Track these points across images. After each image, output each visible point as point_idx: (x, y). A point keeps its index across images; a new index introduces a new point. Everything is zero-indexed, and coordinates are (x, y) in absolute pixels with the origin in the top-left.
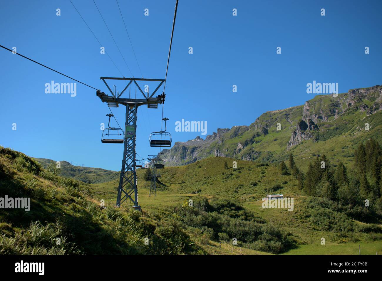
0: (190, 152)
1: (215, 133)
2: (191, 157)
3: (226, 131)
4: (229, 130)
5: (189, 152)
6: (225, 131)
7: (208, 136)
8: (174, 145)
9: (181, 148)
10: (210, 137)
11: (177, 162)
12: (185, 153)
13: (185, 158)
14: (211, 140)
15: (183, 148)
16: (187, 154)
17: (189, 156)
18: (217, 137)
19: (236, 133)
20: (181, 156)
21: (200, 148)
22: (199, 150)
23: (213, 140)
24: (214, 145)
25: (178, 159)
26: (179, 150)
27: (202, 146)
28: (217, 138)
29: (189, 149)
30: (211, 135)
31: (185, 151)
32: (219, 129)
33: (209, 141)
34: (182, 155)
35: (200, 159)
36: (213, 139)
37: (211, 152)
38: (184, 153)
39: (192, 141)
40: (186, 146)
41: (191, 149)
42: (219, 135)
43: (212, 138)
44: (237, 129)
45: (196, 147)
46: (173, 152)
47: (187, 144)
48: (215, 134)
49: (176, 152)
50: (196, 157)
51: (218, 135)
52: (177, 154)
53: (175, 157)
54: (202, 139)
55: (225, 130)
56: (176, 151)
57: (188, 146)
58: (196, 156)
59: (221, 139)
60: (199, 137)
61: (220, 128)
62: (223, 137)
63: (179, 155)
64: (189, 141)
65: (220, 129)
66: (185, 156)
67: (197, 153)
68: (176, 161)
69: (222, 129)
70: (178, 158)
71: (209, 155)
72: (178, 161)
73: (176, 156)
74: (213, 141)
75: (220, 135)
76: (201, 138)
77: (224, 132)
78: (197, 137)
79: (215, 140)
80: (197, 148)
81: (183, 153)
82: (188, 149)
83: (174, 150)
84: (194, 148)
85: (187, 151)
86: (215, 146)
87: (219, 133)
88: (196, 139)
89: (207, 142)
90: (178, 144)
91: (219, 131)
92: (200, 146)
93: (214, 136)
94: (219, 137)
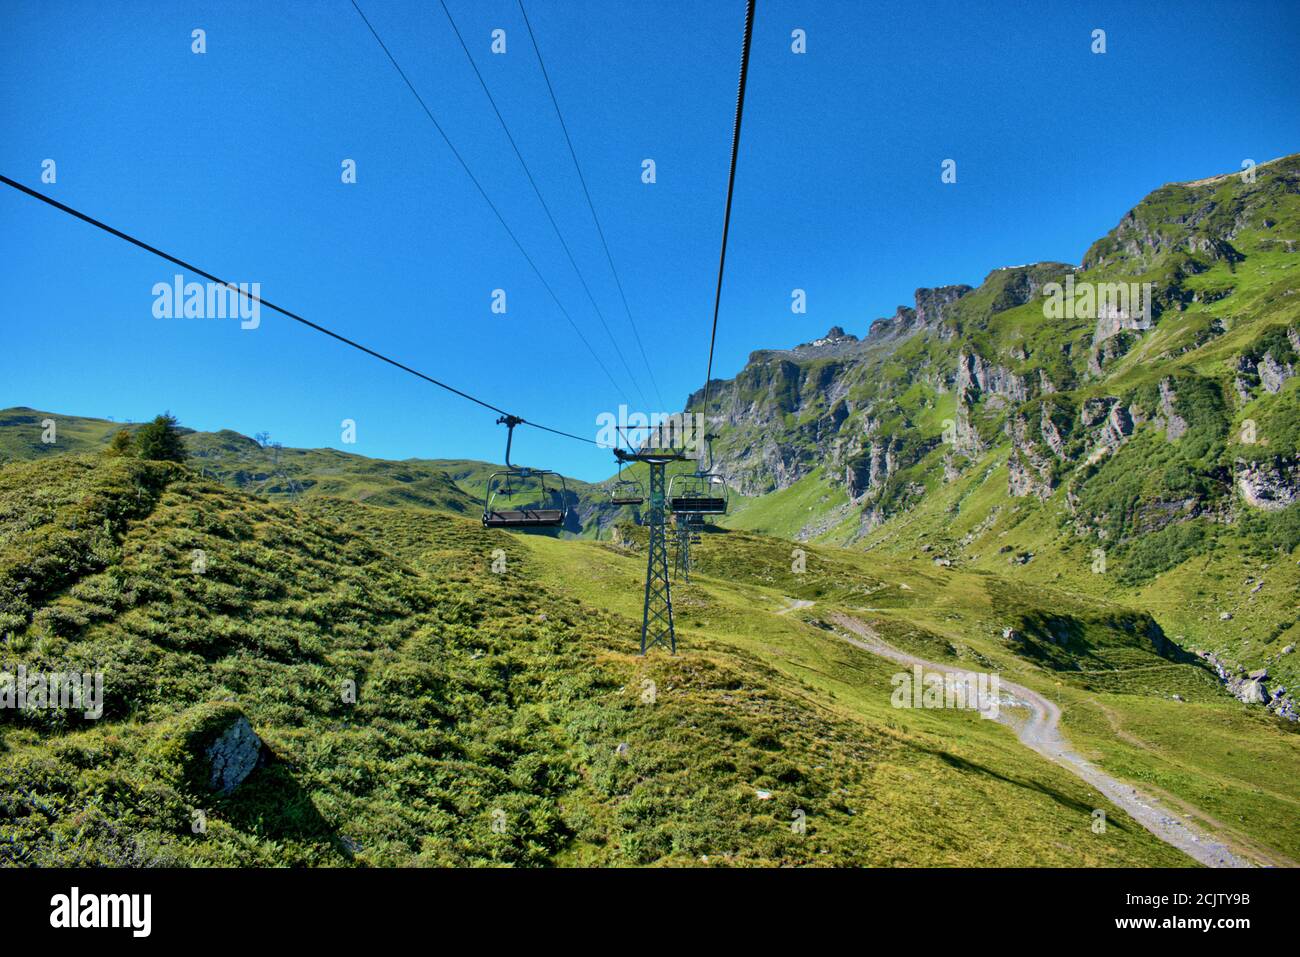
0: (813, 384)
1: (903, 311)
2: (821, 400)
3: (955, 294)
4: (968, 288)
5: (809, 383)
6: (950, 294)
7: (875, 323)
8: (748, 360)
9: (780, 370)
10: (886, 324)
11: (765, 425)
12: (796, 387)
13: (795, 406)
14: (891, 336)
15: (784, 370)
16: (803, 392)
17: (811, 400)
18: (917, 324)
19: (1014, 293)
20: (778, 399)
21: (855, 366)
22: (852, 373)
23: (898, 335)
25: (767, 414)
26: (769, 380)
27: (861, 359)
28: (919, 328)
29: (811, 372)
31: (796, 381)
32: (923, 293)
33: (884, 342)
34: (784, 396)
35: (866, 406)
36: (897, 330)
37: (911, 377)
38: (793, 390)
39: (815, 344)
40: (797, 363)
41: (819, 372)
42: (927, 315)
43: (893, 329)
44: (1013, 276)
45: (839, 361)
46: (745, 389)
47: (799, 357)
48: (909, 313)
49: (758, 386)
50: (843, 402)
51: (921, 313)
52: (761, 395)
53: (753, 407)
54: (853, 338)
55: (949, 291)
56: (758, 382)
57: (804, 363)
58: (841, 397)
59: (951, 321)
60: (839, 332)
61: (926, 287)
62: (955, 314)
63: (772, 396)
64: (802, 345)
65: (925, 290)
66: (798, 400)
67: (844, 387)
68: (762, 422)
69: (937, 289)
70: (766, 406)
71: (906, 389)
72: (767, 421)
73: (761, 403)
74: (902, 338)
75: (930, 312)
76: (847, 332)
77: (947, 299)
78: (833, 330)
79: (910, 335)
80: (842, 365)
81: (788, 389)
82: (805, 374)
83: (749, 381)
84: (829, 368)
85: (800, 378)
87: (924, 305)
88: (827, 337)
89: (875, 346)
90: (764, 356)
91: (925, 299)
92: (851, 359)
93: (900, 320)
94: (925, 320)
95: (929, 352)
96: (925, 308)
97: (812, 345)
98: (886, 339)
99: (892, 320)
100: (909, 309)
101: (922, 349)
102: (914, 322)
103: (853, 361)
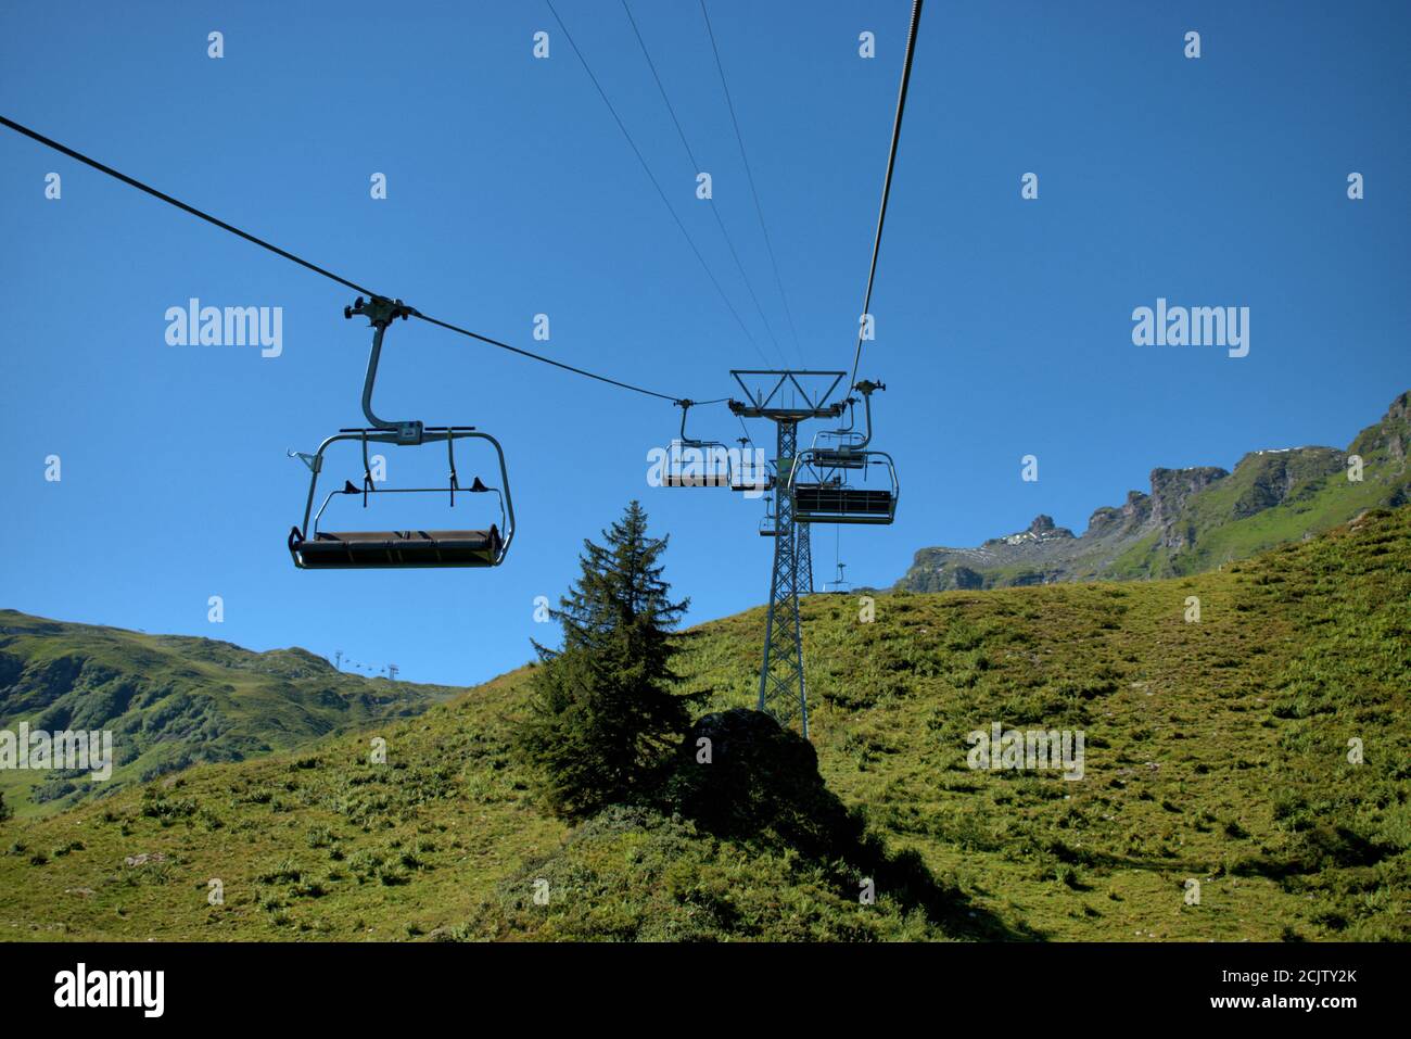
1: (1136, 498)
3: (1203, 481)
4: (1222, 473)
6: (1196, 480)
7: (1097, 513)
8: (911, 562)
9: (953, 581)
10: (1112, 516)
14: (1118, 534)
15: (960, 578)
18: (1152, 519)
19: (1269, 489)
23: (1128, 533)
24: (1137, 559)
27: (1069, 568)
28: (1154, 526)
29: (997, 584)
30: (1117, 505)
32: (1161, 475)
33: (1106, 541)
36: (1125, 527)
39: (1011, 541)
40: (980, 568)
42: (1164, 508)
43: (1122, 523)
44: (1270, 464)
45: (1038, 571)
47: (983, 560)
48: (1143, 502)
51: (1157, 505)
54: (1067, 533)
55: (1195, 475)
57: (989, 571)
59: (1183, 525)
60: (1046, 523)
61: (1165, 467)
62: (1189, 515)
64: (992, 542)
65: (1165, 471)
69: (1180, 472)
74: (1131, 540)
75: (1169, 504)
76: (1058, 524)
77: (1192, 486)
78: (1038, 519)
79: (1141, 534)
80: (1042, 577)
84: (1022, 580)
86: (1145, 566)
87: (1162, 493)
88: (1030, 530)
89: (1094, 548)
90: (935, 558)
91: (1164, 484)
92: (1055, 568)
93: (1131, 511)
94: (1163, 514)
95: (1151, 566)
96: (1163, 498)
97: (1006, 542)
98: (1110, 537)
99: (1120, 511)
100: (1145, 495)
101: (1142, 562)
102: (1149, 517)
103: (1057, 571)
